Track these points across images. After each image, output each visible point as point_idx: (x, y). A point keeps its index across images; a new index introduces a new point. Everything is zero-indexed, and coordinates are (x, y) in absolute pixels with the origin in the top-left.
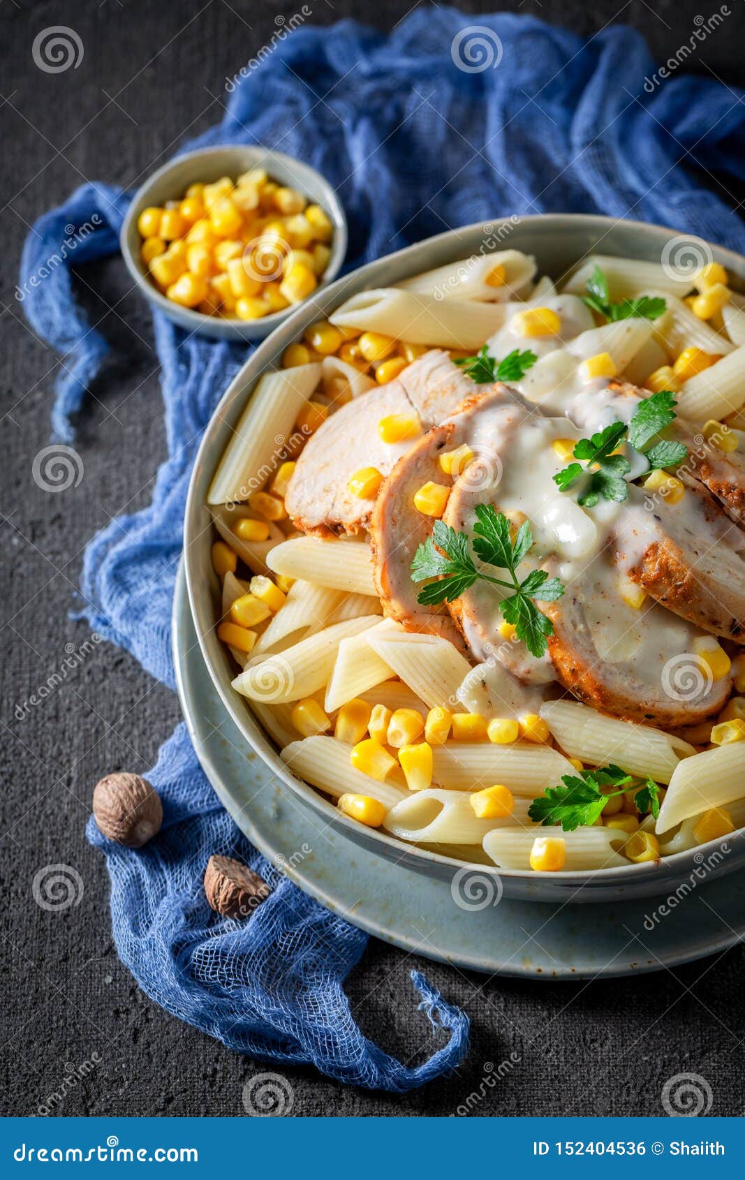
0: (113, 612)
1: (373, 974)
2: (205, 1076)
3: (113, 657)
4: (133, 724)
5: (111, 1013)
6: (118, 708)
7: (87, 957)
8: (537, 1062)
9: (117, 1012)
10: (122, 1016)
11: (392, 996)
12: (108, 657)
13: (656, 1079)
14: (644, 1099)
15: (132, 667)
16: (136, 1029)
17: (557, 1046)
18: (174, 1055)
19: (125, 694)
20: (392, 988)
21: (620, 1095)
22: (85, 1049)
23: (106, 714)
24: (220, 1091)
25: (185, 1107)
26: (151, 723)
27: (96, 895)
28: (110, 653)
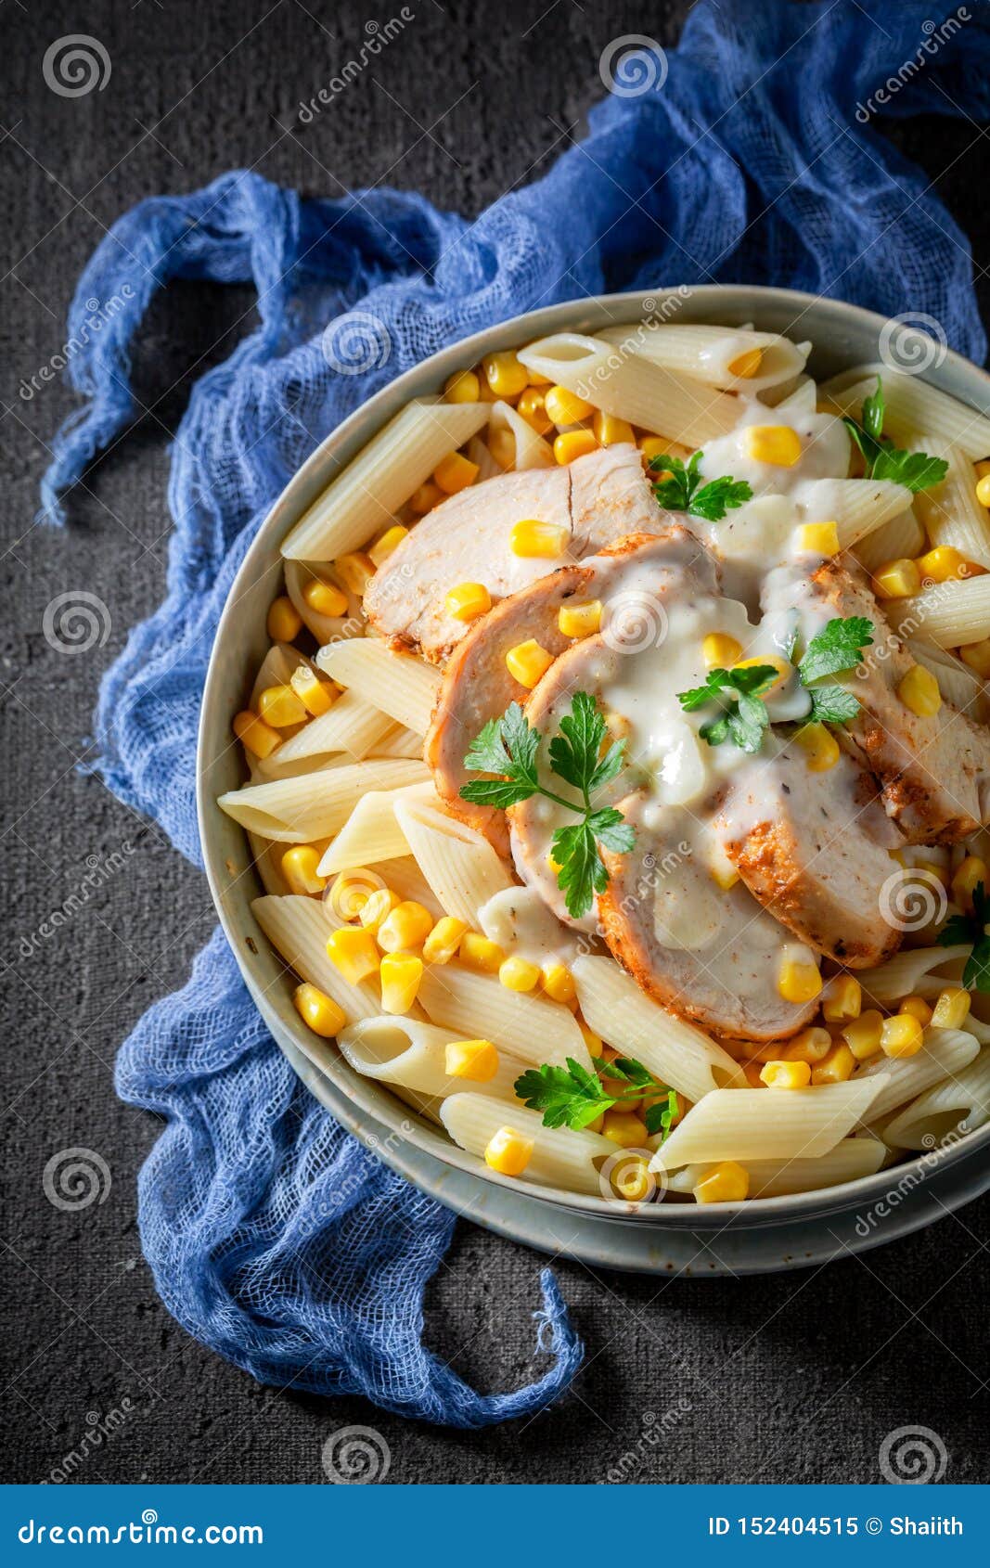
0: (136, 767)
1: (462, 1259)
2: (251, 1394)
3: (134, 827)
4: (161, 919)
5: (134, 1309)
6: (141, 898)
7: (103, 1235)
8: (665, 1375)
9: (141, 1308)
10: (148, 1313)
11: (486, 1288)
12: (128, 826)
13: (812, 1397)
14: (797, 1424)
15: (161, 841)
16: (165, 1331)
17: (692, 1354)
18: (212, 1365)
19: (150, 878)
20: (486, 1278)
21: (767, 1418)
22: (101, 1356)
23: (126, 906)
24: (269, 1413)
25: (226, 1434)
26: (183, 918)
27: (114, 1152)
28: (130, 820)
